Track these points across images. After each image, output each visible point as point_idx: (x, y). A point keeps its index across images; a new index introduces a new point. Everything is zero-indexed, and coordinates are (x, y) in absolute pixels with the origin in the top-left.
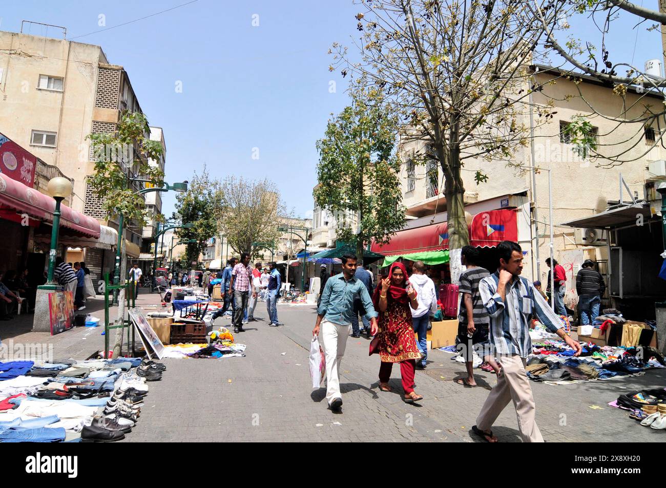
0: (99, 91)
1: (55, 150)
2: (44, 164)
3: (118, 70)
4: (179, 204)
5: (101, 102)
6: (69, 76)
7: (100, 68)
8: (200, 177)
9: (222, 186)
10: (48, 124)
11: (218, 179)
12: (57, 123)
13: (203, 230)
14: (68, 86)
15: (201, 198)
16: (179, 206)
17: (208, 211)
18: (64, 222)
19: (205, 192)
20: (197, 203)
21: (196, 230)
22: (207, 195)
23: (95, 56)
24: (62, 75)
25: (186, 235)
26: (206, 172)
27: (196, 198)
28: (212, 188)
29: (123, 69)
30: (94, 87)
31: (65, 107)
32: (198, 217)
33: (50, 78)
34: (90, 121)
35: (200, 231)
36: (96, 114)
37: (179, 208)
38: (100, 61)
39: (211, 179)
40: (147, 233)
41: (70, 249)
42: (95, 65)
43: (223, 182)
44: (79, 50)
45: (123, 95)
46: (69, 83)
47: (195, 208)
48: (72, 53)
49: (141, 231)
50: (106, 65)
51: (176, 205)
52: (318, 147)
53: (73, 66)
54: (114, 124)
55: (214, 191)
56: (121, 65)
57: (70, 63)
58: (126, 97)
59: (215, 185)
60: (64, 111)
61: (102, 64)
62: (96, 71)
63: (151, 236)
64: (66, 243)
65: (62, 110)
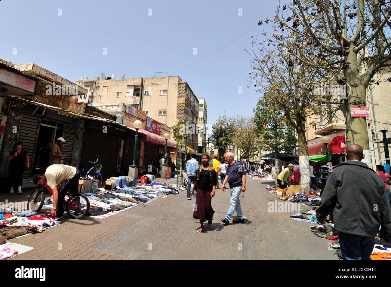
0: (179, 92)
1: (166, 116)
2: (163, 125)
3: (184, 83)
4: (213, 130)
5: (179, 96)
6: (169, 89)
7: (178, 84)
8: (222, 117)
9: (233, 120)
10: (163, 108)
11: (231, 117)
12: (166, 106)
13: (225, 142)
14: (169, 93)
15: (223, 127)
16: (214, 131)
17: (227, 133)
18: (168, 145)
19: (225, 124)
20: (222, 129)
21: (221, 142)
22: (226, 125)
23: (176, 80)
24: (167, 89)
25: (218, 145)
26: (225, 115)
27: (221, 127)
28: (228, 122)
29: (186, 82)
30: (177, 91)
31: (168, 100)
32: (222, 136)
33: (163, 91)
34: (176, 104)
35: (223, 142)
36: (178, 101)
37: (214, 132)
38: (178, 81)
39: (228, 117)
40: (200, 144)
41: (171, 152)
42: (177, 83)
43: (234, 118)
44: (171, 79)
45: (187, 92)
46: (169, 92)
47: (221, 132)
48: (169, 80)
49: (197, 144)
50: (180, 82)
51: (212, 130)
52: (254, 111)
53: (170, 85)
54: (184, 104)
55: (229, 123)
56: (185, 81)
57: (169, 84)
58: (188, 92)
59: (229, 120)
60: (168, 102)
61: (179, 82)
62: (177, 85)
63: (202, 146)
64: (170, 151)
65: (167, 101)
